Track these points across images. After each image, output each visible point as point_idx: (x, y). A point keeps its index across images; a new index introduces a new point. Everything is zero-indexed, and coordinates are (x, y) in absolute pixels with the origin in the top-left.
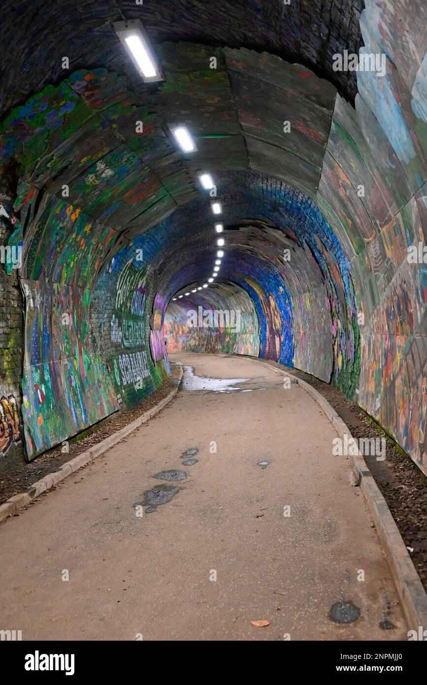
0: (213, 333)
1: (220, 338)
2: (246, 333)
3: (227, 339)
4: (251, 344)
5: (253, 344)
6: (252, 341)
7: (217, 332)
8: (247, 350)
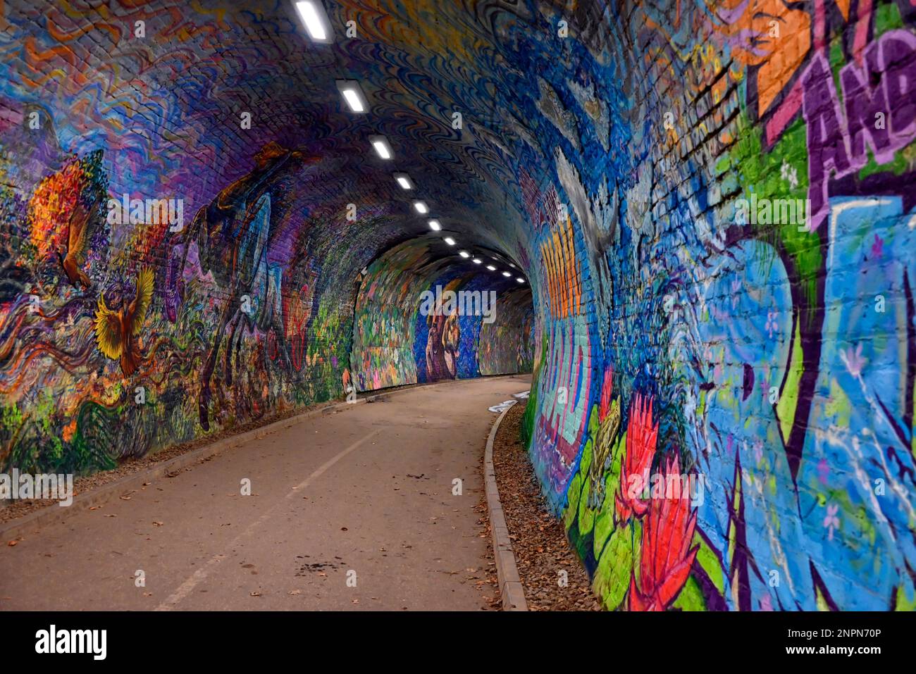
0: (246, 334)
1: (277, 354)
2: (381, 345)
3: (311, 359)
4: (396, 366)
5: (400, 366)
6: (396, 360)
7: (266, 329)
8: (389, 377)
